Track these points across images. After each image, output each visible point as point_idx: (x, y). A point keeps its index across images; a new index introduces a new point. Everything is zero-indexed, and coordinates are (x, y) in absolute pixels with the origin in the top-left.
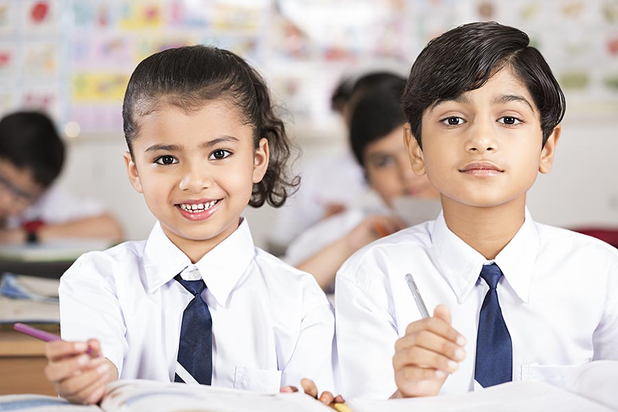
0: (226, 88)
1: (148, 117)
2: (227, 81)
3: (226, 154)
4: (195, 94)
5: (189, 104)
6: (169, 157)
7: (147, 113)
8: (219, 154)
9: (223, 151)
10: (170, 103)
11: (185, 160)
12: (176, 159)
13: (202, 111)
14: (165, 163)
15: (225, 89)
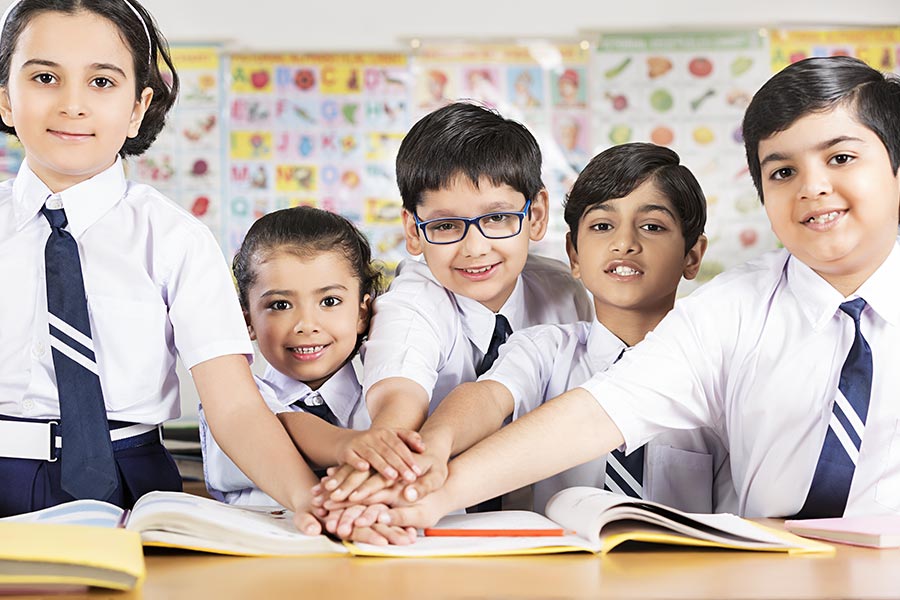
0: (338, 242)
1: (265, 265)
2: (338, 236)
3: (336, 302)
4: (311, 245)
5: (304, 253)
6: (283, 302)
7: (265, 262)
8: (329, 302)
9: (332, 298)
10: (287, 252)
11: (299, 305)
12: (290, 304)
13: (316, 261)
14: (279, 308)
15: (336, 242)
